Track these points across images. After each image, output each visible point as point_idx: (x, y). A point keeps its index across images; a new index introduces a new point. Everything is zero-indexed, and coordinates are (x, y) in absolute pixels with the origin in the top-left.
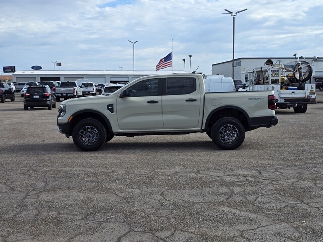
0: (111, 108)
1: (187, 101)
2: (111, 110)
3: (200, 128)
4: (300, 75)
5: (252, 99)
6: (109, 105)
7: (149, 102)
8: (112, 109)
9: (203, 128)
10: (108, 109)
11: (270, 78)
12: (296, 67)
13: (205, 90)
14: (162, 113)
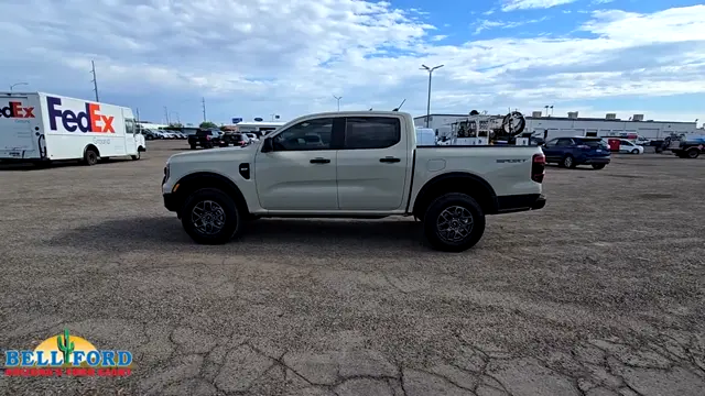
0: (245, 170)
1: (382, 160)
2: (246, 175)
3: (403, 211)
4: (510, 129)
5: (503, 161)
6: (242, 165)
7: (312, 161)
8: (248, 172)
9: (410, 211)
10: (241, 172)
11: (478, 130)
12: (507, 119)
13: (416, 140)
14: (337, 182)
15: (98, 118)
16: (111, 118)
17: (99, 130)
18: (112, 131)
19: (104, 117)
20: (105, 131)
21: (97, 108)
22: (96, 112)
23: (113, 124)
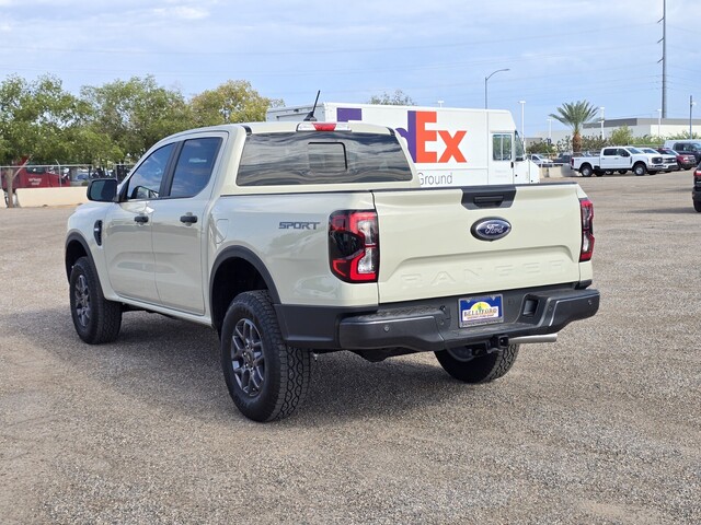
0: (97, 230)
1: (183, 220)
2: (98, 238)
6: (97, 223)
7: (136, 220)
8: (100, 234)
10: (95, 233)
15: (432, 136)
16: (461, 135)
17: (431, 157)
18: (460, 159)
19: (445, 135)
20: (445, 159)
21: (432, 117)
22: (429, 126)
23: (462, 147)
